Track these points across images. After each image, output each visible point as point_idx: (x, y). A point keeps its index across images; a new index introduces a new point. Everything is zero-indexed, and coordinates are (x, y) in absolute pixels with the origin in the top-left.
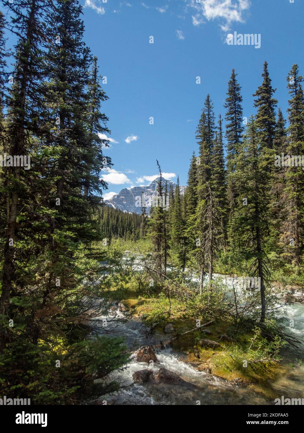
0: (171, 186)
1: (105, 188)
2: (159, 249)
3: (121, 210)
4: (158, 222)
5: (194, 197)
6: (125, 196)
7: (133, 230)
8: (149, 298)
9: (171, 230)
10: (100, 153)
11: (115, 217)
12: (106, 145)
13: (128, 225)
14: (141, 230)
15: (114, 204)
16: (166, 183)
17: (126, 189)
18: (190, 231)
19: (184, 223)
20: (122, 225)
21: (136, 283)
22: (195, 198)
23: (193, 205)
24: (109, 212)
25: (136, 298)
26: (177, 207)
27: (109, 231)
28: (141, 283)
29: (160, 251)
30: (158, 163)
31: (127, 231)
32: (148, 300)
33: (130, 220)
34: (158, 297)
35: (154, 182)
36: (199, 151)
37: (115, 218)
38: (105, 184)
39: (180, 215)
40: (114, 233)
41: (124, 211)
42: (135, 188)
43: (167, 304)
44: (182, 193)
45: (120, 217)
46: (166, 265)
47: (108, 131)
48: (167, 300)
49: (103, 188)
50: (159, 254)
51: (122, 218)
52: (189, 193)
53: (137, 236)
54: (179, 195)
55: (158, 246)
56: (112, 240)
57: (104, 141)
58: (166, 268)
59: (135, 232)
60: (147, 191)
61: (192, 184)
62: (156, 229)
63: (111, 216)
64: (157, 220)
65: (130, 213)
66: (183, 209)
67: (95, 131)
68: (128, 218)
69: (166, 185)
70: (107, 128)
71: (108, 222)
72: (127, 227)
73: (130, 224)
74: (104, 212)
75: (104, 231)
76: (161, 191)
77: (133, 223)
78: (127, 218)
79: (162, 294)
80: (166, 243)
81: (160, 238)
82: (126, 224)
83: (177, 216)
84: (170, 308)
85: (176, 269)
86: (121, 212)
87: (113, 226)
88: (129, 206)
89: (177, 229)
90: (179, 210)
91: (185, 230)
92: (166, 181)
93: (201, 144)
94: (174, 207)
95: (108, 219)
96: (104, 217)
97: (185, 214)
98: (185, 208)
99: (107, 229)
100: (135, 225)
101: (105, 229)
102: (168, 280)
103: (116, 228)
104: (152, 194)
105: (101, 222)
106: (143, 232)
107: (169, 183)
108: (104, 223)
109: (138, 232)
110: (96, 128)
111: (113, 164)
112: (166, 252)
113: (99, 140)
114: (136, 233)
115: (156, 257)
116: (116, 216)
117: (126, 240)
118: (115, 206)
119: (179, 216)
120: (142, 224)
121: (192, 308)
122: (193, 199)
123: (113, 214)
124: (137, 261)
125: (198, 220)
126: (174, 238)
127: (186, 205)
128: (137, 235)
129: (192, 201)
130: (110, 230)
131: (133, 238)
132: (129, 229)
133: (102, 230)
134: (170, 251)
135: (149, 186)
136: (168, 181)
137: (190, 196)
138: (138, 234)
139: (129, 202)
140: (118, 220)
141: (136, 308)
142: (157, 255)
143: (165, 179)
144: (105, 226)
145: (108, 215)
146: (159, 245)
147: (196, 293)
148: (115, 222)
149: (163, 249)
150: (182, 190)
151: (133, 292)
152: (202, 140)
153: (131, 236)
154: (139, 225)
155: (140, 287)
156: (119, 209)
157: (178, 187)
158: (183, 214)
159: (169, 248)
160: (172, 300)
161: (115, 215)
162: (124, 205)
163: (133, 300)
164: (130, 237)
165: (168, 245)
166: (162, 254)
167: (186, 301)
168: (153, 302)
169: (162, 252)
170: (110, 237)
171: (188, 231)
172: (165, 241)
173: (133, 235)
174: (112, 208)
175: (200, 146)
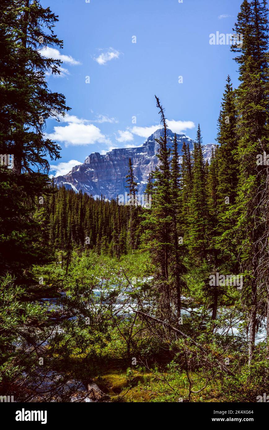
0: (185, 146)
1: (54, 157)
2: (165, 275)
3: (89, 194)
4: (161, 220)
5: (230, 166)
6: (96, 168)
7: (113, 234)
8: (148, 371)
9: (188, 233)
10: (43, 87)
11: (77, 209)
12: (55, 70)
13: (102, 223)
14: (129, 233)
15: (74, 183)
16: (175, 140)
17: (97, 154)
18: (226, 239)
19: (214, 221)
20: (91, 224)
21: (122, 343)
22: (232, 169)
23: (230, 183)
24: (65, 200)
25: (122, 373)
26: (198, 187)
27: (66, 236)
28: (131, 342)
29: (166, 278)
30: (158, 103)
31: (101, 236)
32: (146, 376)
33: (108, 213)
34: (166, 370)
35: (151, 138)
36: (239, 75)
37: (77, 212)
38: (54, 149)
39: (203, 202)
40: (76, 240)
41: (95, 197)
42: (115, 151)
43: (184, 384)
44: (208, 159)
45: (88, 209)
46: (180, 305)
47: (57, 41)
48: (184, 377)
49: (51, 157)
50: (165, 284)
51: (90, 210)
52: (220, 160)
53: (122, 245)
54: (201, 163)
55: (163, 268)
56: (74, 253)
57: (50, 61)
58: (179, 311)
59: (116, 237)
60: (138, 157)
61: (227, 141)
62: (158, 235)
63: (70, 206)
64: (160, 216)
65: (106, 200)
66: (210, 191)
67: (30, 43)
68: (104, 211)
69: (176, 145)
70: (55, 36)
71: (65, 219)
72: (101, 228)
73: (106, 222)
74: (56, 200)
75: (58, 237)
76: (166, 159)
77: (112, 220)
78: (102, 210)
79: (172, 364)
80: (178, 260)
81: (167, 252)
82: (100, 221)
83: (197, 205)
84: (191, 392)
85: (199, 313)
86: (89, 199)
87: (74, 226)
88: (105, 187)
89: (199, 231)
90: (202, 192)
91: (217, 238)
92: (176, 135)
93: (242, 62)
94: (191, 187)
95: (64, 213)
96: (57, 210)
97: (215, 201)
98: (215, 190)
99: (62, 232)
100: (116, 224)
101: (58, 233)
102: (185, 337)
103: (81, 230)
104: (147, 162)
105: (51, 220)
106: (133, 237)
107: (181, 139)
108: (57, 222)
109: (123, 238)
110: (32, 38)
111: (68, 109)
112: (178, 279)
113: (39, 61)
114: (120, 239)
115: (160, 291)
116: (80, 207)
117: (99, 254)
118: (77, 188)
119: (201, 205)
120: (130, 222)
121: (234, 392)
122: (229, 172)
123: (74, 203)
124: (121, 297)
125: (242, 218)
126: (193, 248)
127: (216, 183)
128: (121, 243)
129: (227, 174)
130: (68, 235)
131: (113, 249)
132: (105, 232)
133: (54, 234)
134: (187, 278)
135: (141, 146)
136: (179, 136)
137: (224, 166)
138: (124, 242)
139: (105, 178)
140: (83, 215)
141: (123, 392)
142: (162, 287)
143: (173, 132)
144: (58, 228)
145: (65, 205)
146: (164, 265)
147: (241, 360)
148: (77, 218)
149: (172, 273)
150: (207, 153)
151: (115, 359)
152: (243, 55)
153: (110, 246)
154: (124, 222)
155: (129, 350)
156: (86, 194)
157: (198, 147)
158: (211, 200)
159: (186, 271)
160: (194, 377)
161: (78, 205)
162: (93, 184)
163: (117, 377)
164: (107, 247)
165: (183, 267)
166: (172, 284)
167: (220, 378)
168: (156, 380)
169: (170, 280)
170: (69, 248)
171: (222, 238)
172: (177, 257)
173: (114, 244)
174: (72, 192)
175: (240, 65)
